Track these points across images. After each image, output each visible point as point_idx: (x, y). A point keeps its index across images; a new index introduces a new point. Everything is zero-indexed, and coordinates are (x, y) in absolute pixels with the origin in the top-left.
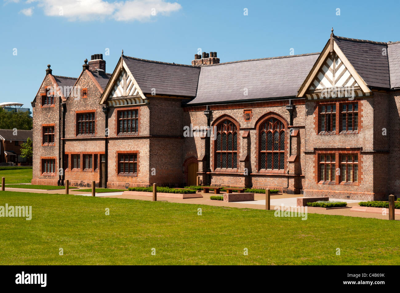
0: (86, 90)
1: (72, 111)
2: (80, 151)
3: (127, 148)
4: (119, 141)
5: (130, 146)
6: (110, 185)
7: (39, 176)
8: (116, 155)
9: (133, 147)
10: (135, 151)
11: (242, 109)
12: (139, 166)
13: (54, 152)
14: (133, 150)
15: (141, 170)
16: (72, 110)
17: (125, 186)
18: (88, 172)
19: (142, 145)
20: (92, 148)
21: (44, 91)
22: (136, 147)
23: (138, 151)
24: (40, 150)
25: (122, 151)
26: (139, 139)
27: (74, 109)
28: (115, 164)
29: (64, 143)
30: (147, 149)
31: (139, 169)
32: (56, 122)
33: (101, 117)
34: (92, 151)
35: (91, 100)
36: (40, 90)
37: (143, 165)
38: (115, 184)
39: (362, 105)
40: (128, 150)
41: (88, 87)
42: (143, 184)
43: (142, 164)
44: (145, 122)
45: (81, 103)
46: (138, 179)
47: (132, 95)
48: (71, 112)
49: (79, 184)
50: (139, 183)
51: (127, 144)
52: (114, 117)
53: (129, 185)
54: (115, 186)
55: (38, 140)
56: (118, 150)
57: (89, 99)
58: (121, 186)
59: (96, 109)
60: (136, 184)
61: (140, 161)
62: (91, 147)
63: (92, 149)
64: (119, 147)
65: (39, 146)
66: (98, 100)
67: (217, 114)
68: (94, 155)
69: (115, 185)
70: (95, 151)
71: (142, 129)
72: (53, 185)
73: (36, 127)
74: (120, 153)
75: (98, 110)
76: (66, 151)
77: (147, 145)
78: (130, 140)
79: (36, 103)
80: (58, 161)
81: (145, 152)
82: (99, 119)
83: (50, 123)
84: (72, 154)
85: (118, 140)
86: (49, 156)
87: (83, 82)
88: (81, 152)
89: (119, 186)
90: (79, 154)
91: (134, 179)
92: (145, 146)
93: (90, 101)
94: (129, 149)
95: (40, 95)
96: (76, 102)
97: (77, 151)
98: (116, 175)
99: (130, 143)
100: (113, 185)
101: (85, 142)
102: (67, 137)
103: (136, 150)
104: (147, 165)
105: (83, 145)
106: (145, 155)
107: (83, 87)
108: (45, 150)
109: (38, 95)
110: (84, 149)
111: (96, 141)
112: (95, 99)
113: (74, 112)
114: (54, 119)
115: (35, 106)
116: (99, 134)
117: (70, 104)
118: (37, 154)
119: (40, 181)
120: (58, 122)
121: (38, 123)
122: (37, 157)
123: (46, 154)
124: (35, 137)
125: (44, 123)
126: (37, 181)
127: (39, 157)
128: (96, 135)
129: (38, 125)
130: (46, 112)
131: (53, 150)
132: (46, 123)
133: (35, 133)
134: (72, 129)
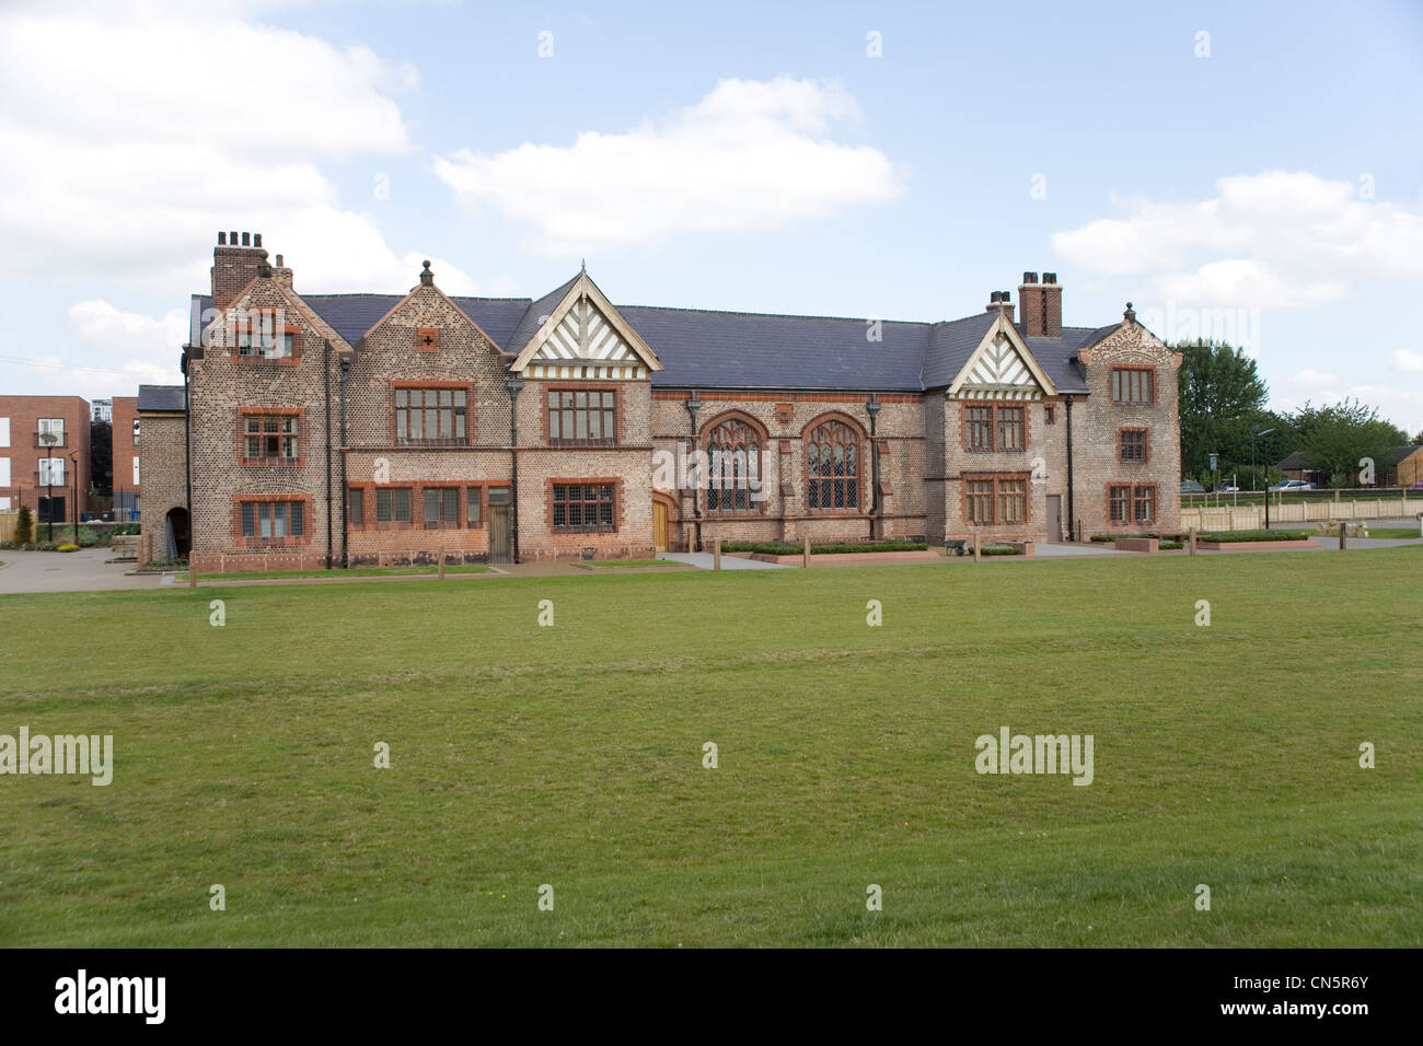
0: (433, 333)
1: (376, 380)
2: (412, 479)
3: (580, 471)
4: (554, 455)
5: (594, 468)
7: (230, 546)
8: (545, 487)
9: (602, 469)
10: (608, 477)
13: (302, 482)
14: (604, 476)
15: (627, 518)
16: (378, 376)
17: (583, 555)
18: (444, 528)
20: (460, 471)
22: (611, 469)
23: (617, 478)
24: (233, 477)
25: (566, 478)
27: (386, 375)
28: (545, 508)
29: (343, 461)
30: (646, 472)
34: (458, 479)
35: (454, 359)
38: (549, 552)
39: (1029, 412)
42: (636, 546)
45: (413, 362)
46: (620, 538)
47: (608, 359)
48: (372, 381)
49: (410, 559)
50: (623, 547)
54: (548, 556)
55: (219, 450)
56: (553, 476)
57: (445, 355)
58: (570, 555)
59: (471, 380)
60: (616, 549)
61: (626, 499)
62: (455, 470)
63: (458, 474)
64: (556, 471)
65: (226, 464)
66: (477, 361)
67: (710, 408)
68: (469, 487)
69: (547, 554)
70: (472, 479)
71: (629, 432)
72: (296, 569)
73: (206, 415)
74: (560, 481)
75: (482, 382)
76: (351, 477)
77: (646, 465)
79: (208, 349)
80: (320, 507)
81: (638, 480)
82: (485, 403)
83: (280, 406)
84: (381, 485)
85: (551, 453)
86: (276, 492)
87: (420, 313)
88: (415, 481)
89: (563, 555)
90: (407, 485)
91: (608, 538)
92: (638, 466)
93: (449, 361)
94: (589, 474)
96: (394, 360)
97: (400, 479)
98: (550, 532)
99: (593, 462)
102: (358, 442)
103: (611, 476)
104: (646, 506)
105: (424, 465)
107: (420, 323)
108: (253, 476)
110: (427, 475)
111: (473, 456)
112: (468, 356)
113: (385, 383)
114: (300, 397)
115: (206, 357)
116: (483, 440)
117: (368, 361)
118: (214, 489)
119: (237, 560)
120: (316, 404)
121: (221, 402)
122: (218, 496)
123: (262, 488)
124: (205, 441)
125: (248, 405)
126: (222, 561)
127: (225, 496)
128: (474, 441)
129: (220, 410)
130: (257, 376)
131: (294, 477)
132: (259, 406)
133: (206, 430)
134: (376, 425)
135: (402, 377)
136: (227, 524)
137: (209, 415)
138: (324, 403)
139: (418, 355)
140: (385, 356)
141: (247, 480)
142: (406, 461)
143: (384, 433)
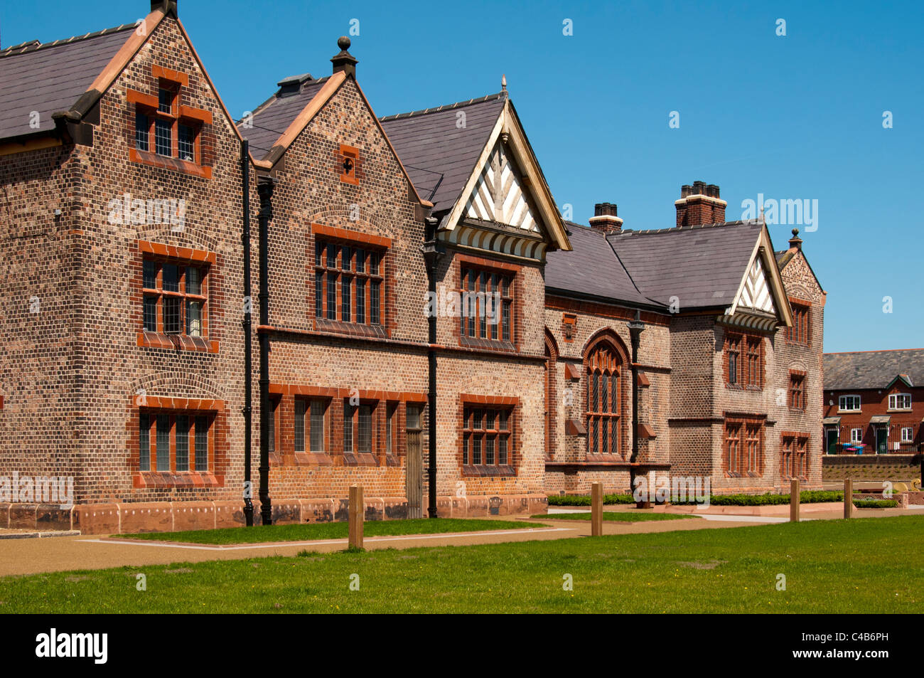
0: (353, 155)
1: (296, 219)
2: (333, 385)
3: (488, 387)
4: (465, 361)
5: (498, 382)
6: (445, 507)
7: (126, 487)
8: (457, 408)
9: (504, 385)
10: (509, 398)
11: (560, 310)
12: (521, 443)
13: (214, 381)
14: (505, 395)
15: (525, 456)
16: (297, 213)
17: (490, 508)
18: (363, 464)
19: (527, 382)
20: (379, 377)
21: (147, 87)
22: (511, 385)
23: (516, 399)
24: (131, 365)
25: (474, 396)
26: (520, 363)
27: (306, 212)
28: (457, 438)
29: (265, 351)
30: (540, 395)
31: (521, 452)
32: (219, 247)
33: (408, 272)
34: (378, 389)
35: (374, 200)
36: (126, 72)
37: (530, 442)
38: (462, 504)
40: (491, 394)
41: (363, 147)
42: (532, 495)
43: (528, 438)
44: (534, 316)
45: (334, 197)
46: (519, 484)
48: (291, 221)
49: (333, 512)
50: (523, 496)
51: (489, 375)
52: (451, 281)
53: (501, 503)
54: (460, 509)
55: (113, 315)
56: (464, 392)
57: (366, 194)
58: (478, 507)
59: (391, 236)
60: (518, 500)
61: (524, 430)
62: (375, 374)
63: (378, 381)
64: (466, 384)
65: (120, 341)
66: (397, 208)
68: (389, 403)
69: (459, 506)
70: (391, 389)
71: (527, 333)
72: (209, 528)
73: (95, 249)
74: (469, 400)
75: (401, 242)
76: (272, 378)
77: (540, 382)
78: (496, 364)
79: (98, 128)
80: (236, 422)
81: (534, 405)
82: (404, 275)
83: (188, 246)
84: (300, 392)
85: (462, 358)
86: (184, 396)
87: (342, 121)
88: (335, 390)
89: (472, 507)
90: (328, 394)
91: (509, 483)
92: (535, 384)
93: (369, 202)
94: (495, 391)
95: (123, 98)
96: (314, 190)
97: (320, 385)
98: (459, 474)
99: (497, 374)
100: (455, 506)
101: (353, 352)
102: (278, 321)
103: (512, 396)
104: (540, 441)
105: (345, 364)
106: (535, 410)
107: (341, 137)
108: (157, 365)
109: (111, 91)
110: (347, 379)
111: (392, 355)
112: (388, 199)
113: (305, 227)
114: (212, 235)
115: (96, 142)
116: (402, 333)
117: (286, 186)
118: (106, 382)
119: (138, 511)
120: (230, 249)
121: (115, 229)
122: (112, 397)
123: (166, 386)
124: (94, 295)
125: (149, 240)
126: (119, 513)
127: (120, 397)
128: (393, 331)
129: (113, 243)
130: (161, 189)
131: (205, 372)
132: (162, 242)
133: (95, 275)
134: (296, 293)
135: (322, 219)
136: (122, 447)
137: (100, 249)
138: (240, 248)
139: (339, 187)
140: (305, 181)
141: (150, 372)
142: (326, 356)
143: (305, 307)
